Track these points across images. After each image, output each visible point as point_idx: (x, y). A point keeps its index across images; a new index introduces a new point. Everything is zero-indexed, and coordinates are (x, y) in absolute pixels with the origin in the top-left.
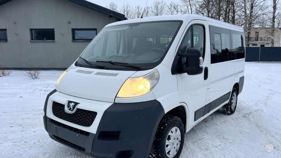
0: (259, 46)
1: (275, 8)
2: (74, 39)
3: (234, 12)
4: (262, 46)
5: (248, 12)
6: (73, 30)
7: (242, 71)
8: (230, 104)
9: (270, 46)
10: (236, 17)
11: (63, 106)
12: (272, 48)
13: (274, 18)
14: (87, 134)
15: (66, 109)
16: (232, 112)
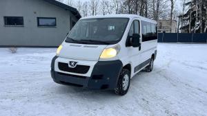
0: (162, 32)
1: (172, 7)
2: (39, 25)
3: (146, 9)
4: (164, 32)
5: (156, 9)
6: (38, 18)
7: (156, 47)
8: (150, 65)
9: (169, 32)
10: (148, 12)
11: (67, 64)
12: (171, 34)
13: (172, 13)
14: (85, 77)
15: (69, 66)
16: (151, 71)
